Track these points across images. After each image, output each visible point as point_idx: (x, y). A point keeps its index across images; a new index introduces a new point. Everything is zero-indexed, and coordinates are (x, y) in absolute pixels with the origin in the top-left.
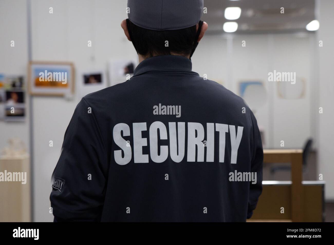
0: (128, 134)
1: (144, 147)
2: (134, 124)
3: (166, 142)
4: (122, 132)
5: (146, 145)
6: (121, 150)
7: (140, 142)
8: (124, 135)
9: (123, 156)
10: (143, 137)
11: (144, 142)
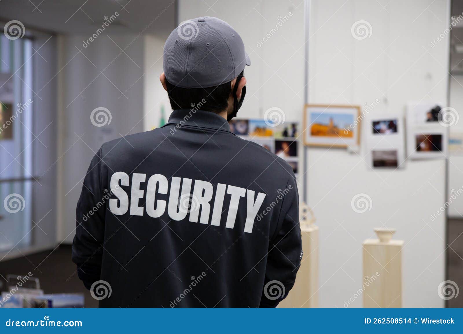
0: (127, 184)
1: (140, 199)
2: (134, 175)
3: (166, 197)
4: (120, 181)
5: (142, 197)
6: (117, 199)
7: (137, 193)
8: (122, 184)
9: (119, 205)
10: (141, 188)
11: (140, 194)
